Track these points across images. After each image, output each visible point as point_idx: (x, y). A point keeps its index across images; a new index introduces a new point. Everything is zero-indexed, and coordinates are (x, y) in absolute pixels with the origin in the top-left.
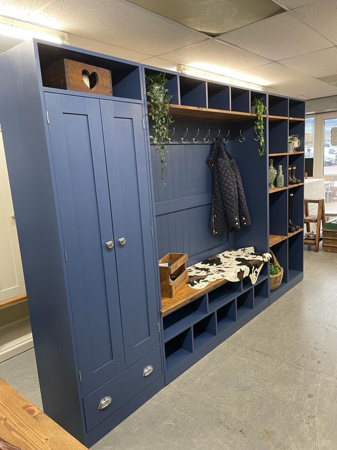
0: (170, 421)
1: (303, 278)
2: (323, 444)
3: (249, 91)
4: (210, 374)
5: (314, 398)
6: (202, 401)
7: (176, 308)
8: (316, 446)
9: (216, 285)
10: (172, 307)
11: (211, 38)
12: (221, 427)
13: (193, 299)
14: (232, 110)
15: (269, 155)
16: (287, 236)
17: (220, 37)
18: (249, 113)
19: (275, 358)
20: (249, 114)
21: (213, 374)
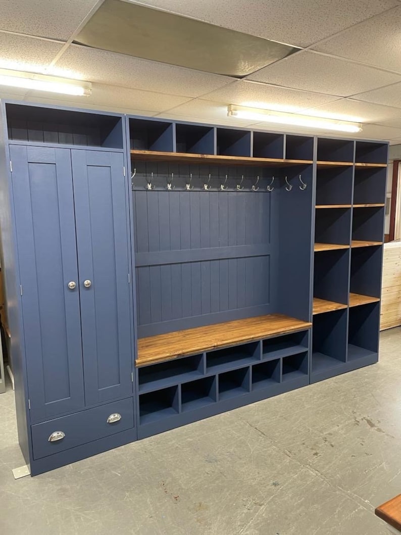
0: (119, 472)
1: (378, 361)
2: (248, 532)
3: (283, 135)
4: (189, 439)
5: (277, 487)
6: (161, 462)
7: (156, 362)
8: (239, 532)
9: (217, 346)
10: (151, 359)
11: (239, 79)
12: (161, 489)
13: (183, 356)
14: (254, 157)
15: (315, 207)
16: (346, 304)
17: (248, 77)
18: (283, 159)
19: (270, 439)
20: (282, 161)
21: (192, 440)
